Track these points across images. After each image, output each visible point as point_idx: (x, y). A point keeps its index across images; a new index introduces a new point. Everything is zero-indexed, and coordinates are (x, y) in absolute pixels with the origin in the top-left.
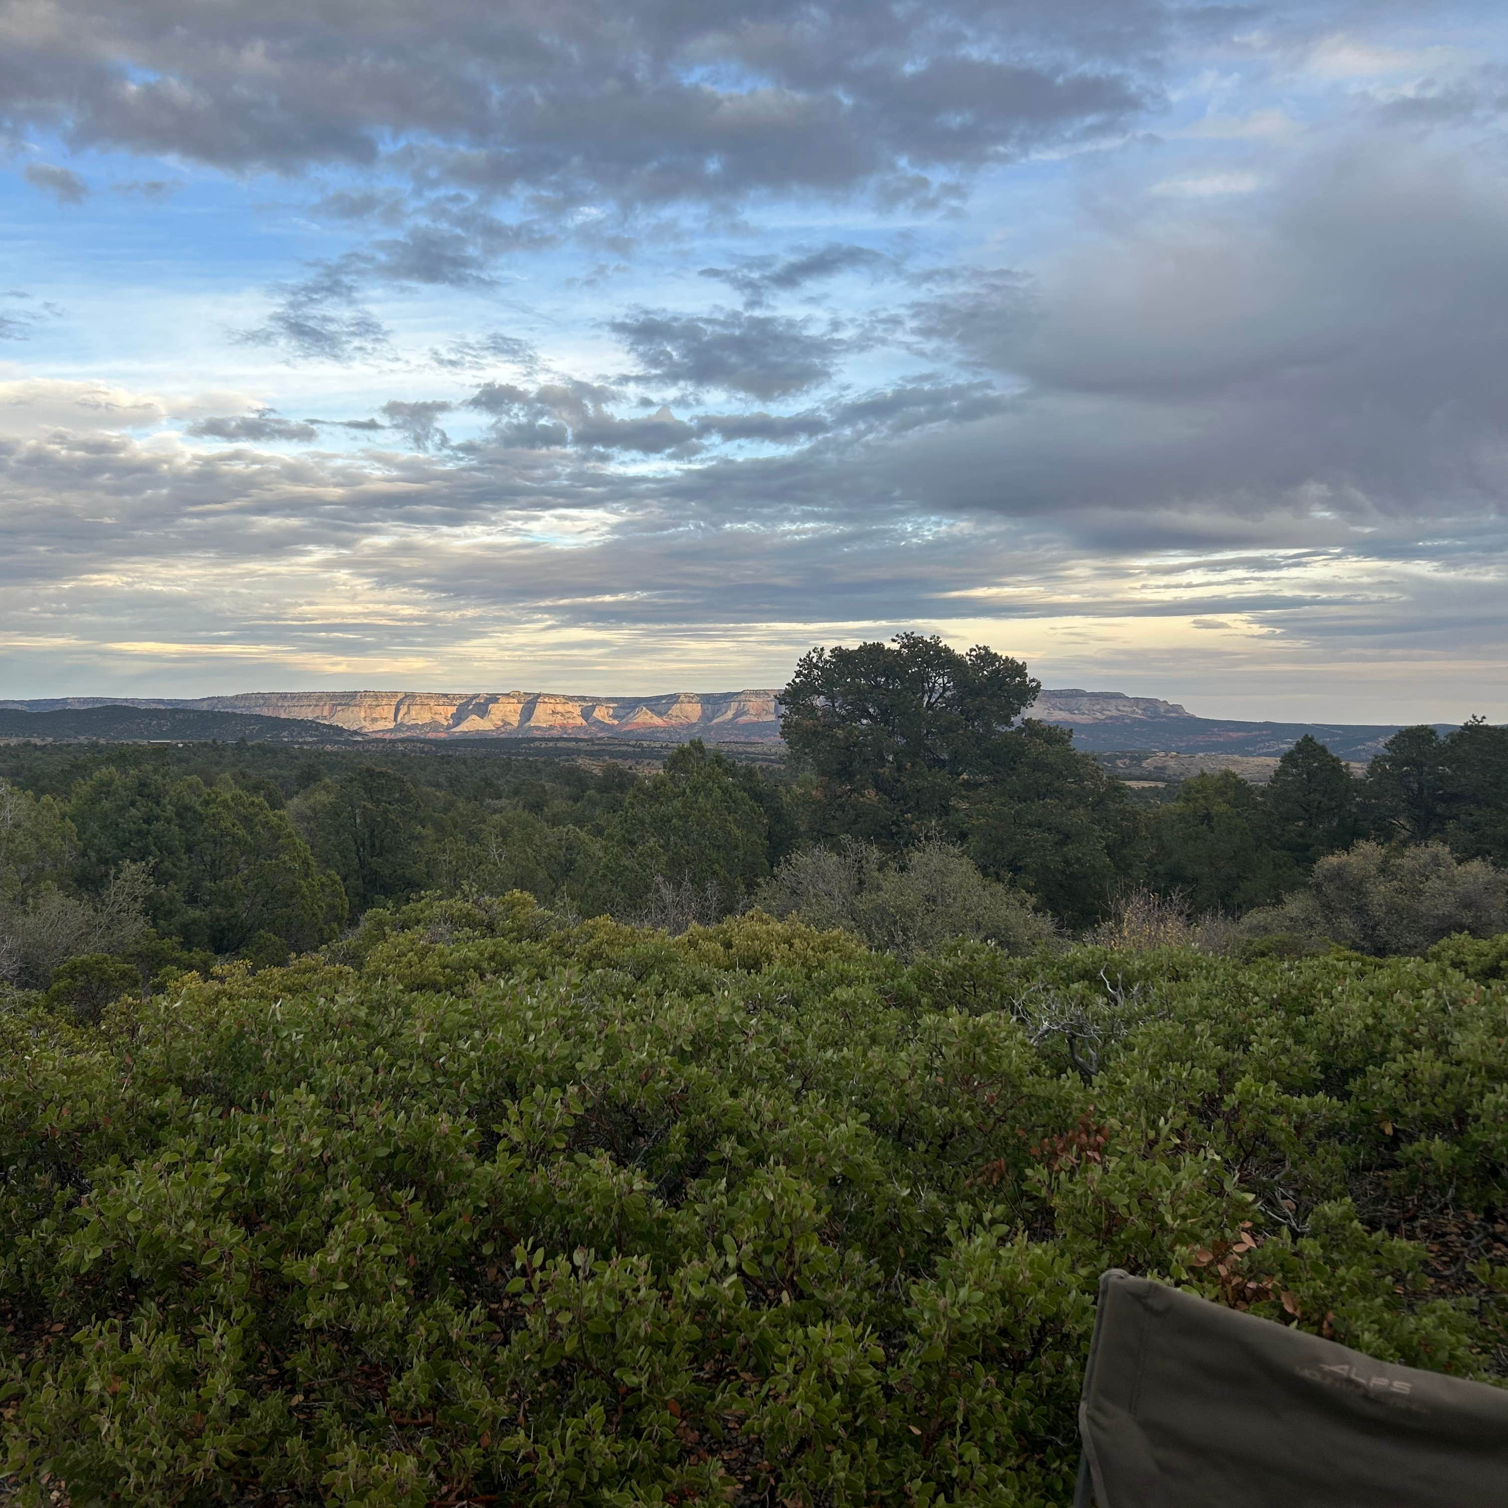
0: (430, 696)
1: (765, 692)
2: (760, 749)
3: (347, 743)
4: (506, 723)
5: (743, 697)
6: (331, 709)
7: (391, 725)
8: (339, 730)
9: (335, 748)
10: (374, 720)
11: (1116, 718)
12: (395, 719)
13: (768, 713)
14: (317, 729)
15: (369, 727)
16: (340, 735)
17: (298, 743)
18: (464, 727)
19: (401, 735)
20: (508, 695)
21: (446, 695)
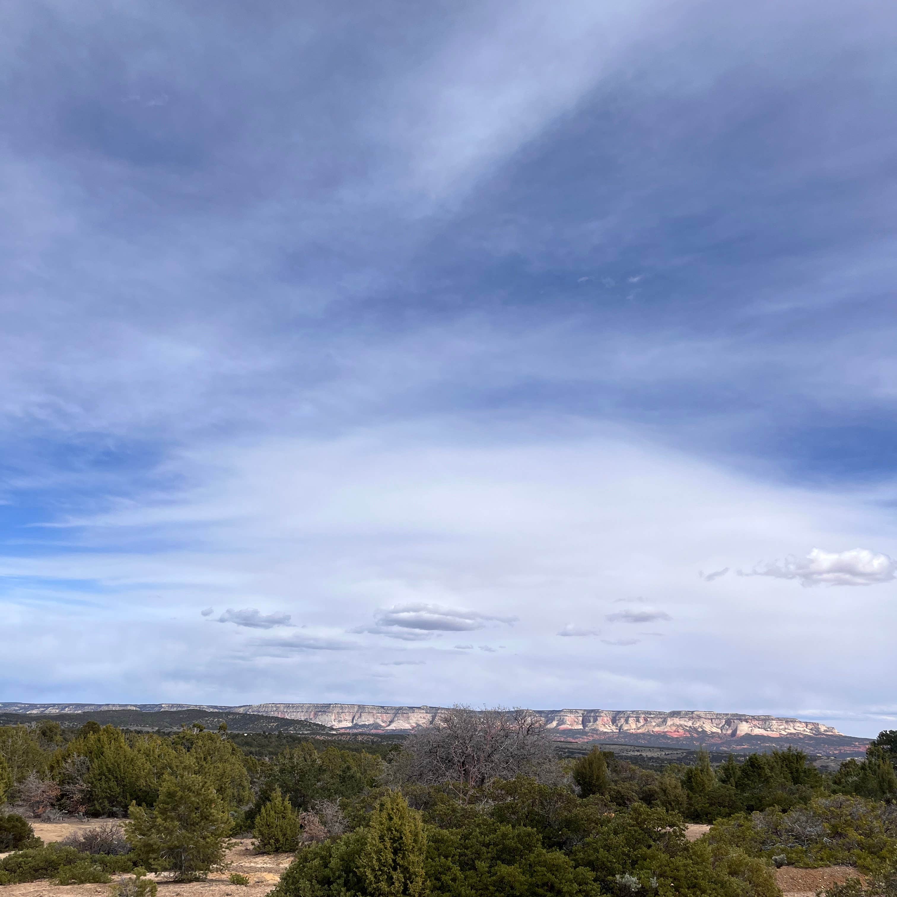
0: (374, 707)
1: (576, 711)
2: (575, 746)
3: (328, 735)
4: (418, 725)
5: (562, 714)
6: (315, 714)
7: (350, 725)
8: (323, 727)
9: (322, 738)
10: (340, 721)
11: (794, 734)
12: (352, 722)
13: (578, 723)
14: (310, 726)
15: (337, 725)
16: (324, 730)
17: (299, 734)
18: (393, 727)
19: (355, 731)
20: (419, 708)
21: (383, 707)
